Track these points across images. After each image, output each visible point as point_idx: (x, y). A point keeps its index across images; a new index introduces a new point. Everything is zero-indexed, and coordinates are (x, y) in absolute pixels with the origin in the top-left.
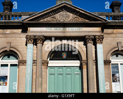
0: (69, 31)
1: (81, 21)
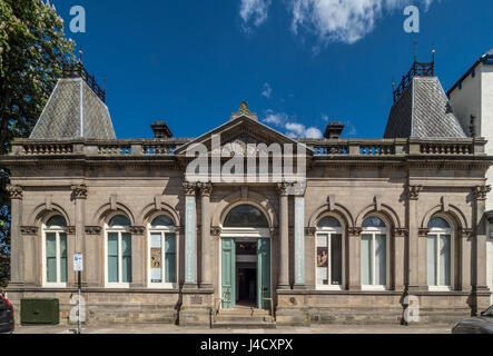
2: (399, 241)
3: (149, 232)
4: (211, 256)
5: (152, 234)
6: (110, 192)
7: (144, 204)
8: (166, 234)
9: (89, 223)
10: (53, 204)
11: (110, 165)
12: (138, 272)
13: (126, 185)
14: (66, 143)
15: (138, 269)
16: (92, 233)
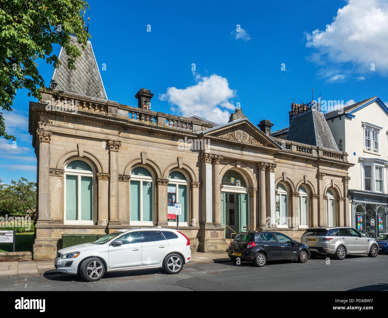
0: (246, 154)
1: (257, 145)
2: (315, 201)
6: (140, 151)
8: (181, 186)
10: (84, 152)
11: (143, 130)
12: (163, 214)
13: (154, 146)
14: (102, 103)
15: (164, 211)
16: (124, 181)
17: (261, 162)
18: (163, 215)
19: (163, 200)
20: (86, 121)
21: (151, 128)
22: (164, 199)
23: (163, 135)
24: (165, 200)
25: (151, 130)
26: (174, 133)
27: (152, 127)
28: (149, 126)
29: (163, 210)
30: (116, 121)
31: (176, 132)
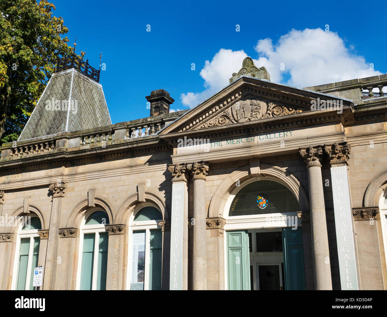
0: (260, 141)
1: (289, 115)
3: (130, 230)
4: (208, 260)
5: (135, 232)
6: (88, 187)
7: (124, 196)
8: (152, 231)
9: (63, 225)
10: (30, 206)
11: (91, 157)
12: (113, 284)
13: (106, 176)
14: (50, 140)
15: (114, 280)
16: (66, 236)
17: (300, 149)
18: (113, 286)
19: (114, 260)
20: (31, 168)
21: (95, 152)
22: (115, 258)
23: (116, 155)
24: (116, 260)
25: (96, 154)
26: (126, 147)
27: (96, 150)
28: (92, 150)
29: (113, 278)
30: (53, 158)
31: (128, 145)
